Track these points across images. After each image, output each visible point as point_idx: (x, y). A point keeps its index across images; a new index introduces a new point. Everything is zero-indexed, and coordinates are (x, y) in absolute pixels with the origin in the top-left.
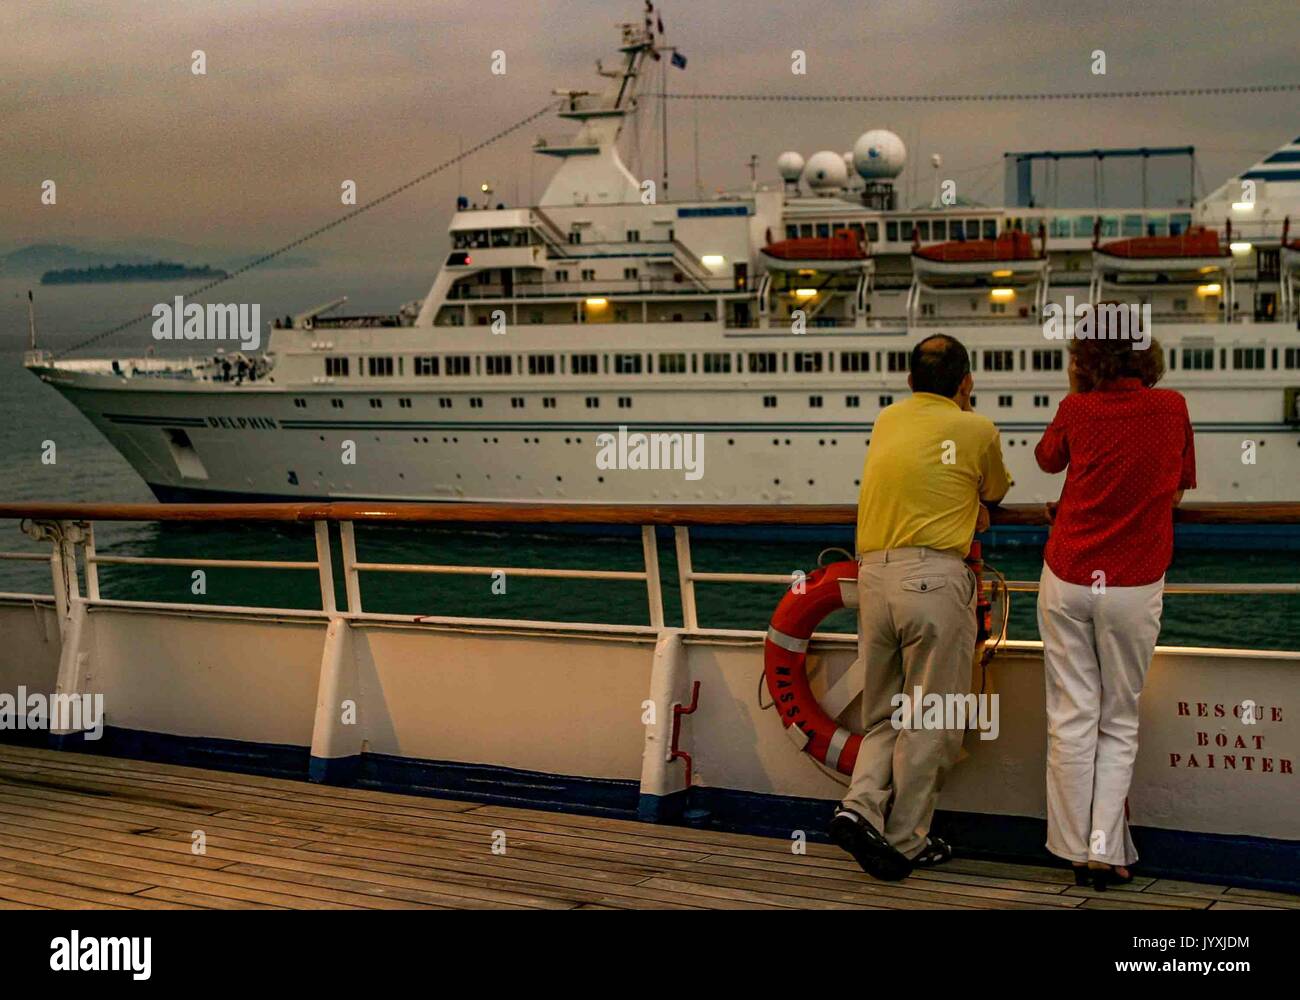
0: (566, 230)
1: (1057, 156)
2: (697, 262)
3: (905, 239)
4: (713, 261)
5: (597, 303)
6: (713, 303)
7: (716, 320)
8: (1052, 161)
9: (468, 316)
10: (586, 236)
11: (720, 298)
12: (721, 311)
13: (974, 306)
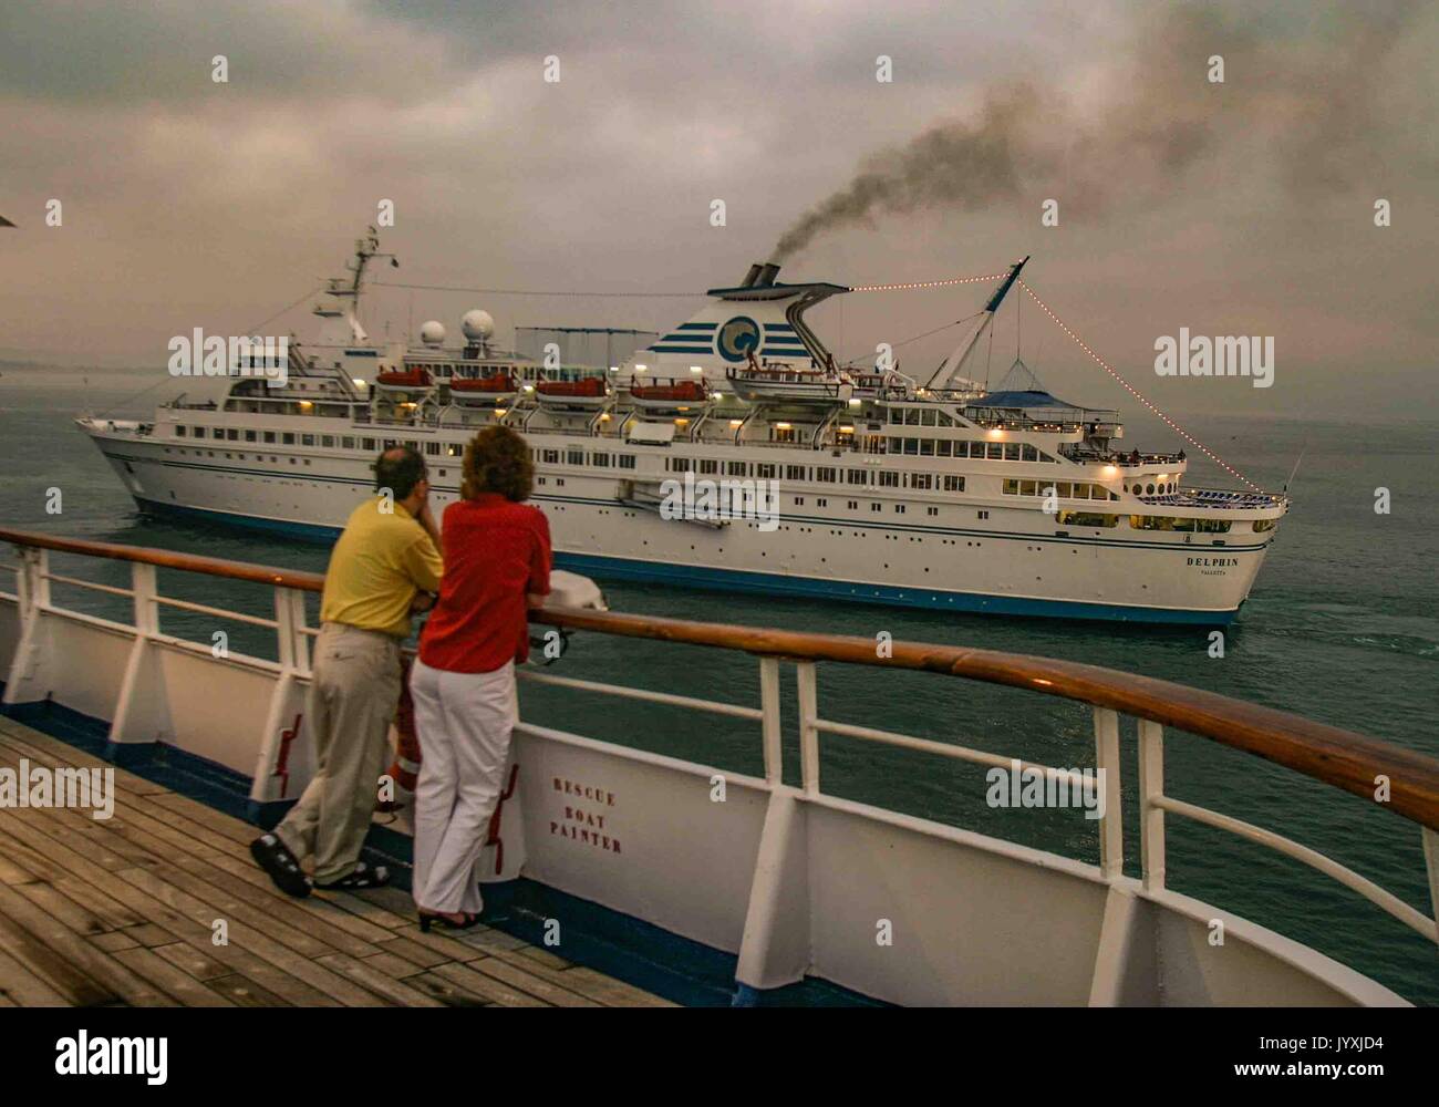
0: (308, 360)
1: (588, 331)
2: (351, 380)
3: (446, 376)
4: (360, 383)
5: (306, 404)
6: (347, 407)
7: (348, 417)
8: (585, 334)
9: (239, 405)
10: (317, 365)
11: (350, 404)
12: (351, 412)
13: (488, 419)
